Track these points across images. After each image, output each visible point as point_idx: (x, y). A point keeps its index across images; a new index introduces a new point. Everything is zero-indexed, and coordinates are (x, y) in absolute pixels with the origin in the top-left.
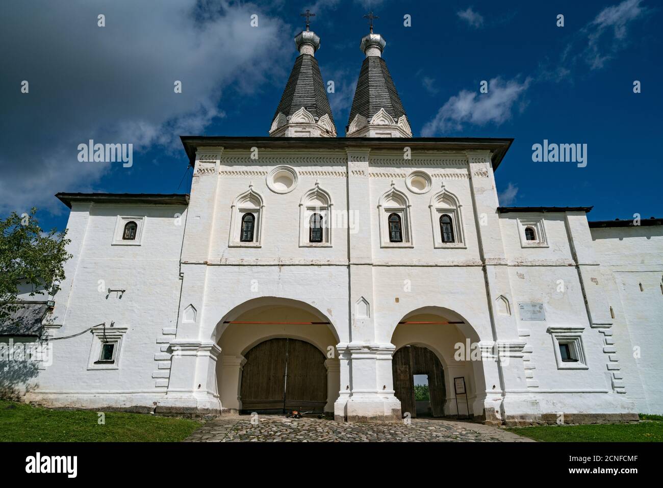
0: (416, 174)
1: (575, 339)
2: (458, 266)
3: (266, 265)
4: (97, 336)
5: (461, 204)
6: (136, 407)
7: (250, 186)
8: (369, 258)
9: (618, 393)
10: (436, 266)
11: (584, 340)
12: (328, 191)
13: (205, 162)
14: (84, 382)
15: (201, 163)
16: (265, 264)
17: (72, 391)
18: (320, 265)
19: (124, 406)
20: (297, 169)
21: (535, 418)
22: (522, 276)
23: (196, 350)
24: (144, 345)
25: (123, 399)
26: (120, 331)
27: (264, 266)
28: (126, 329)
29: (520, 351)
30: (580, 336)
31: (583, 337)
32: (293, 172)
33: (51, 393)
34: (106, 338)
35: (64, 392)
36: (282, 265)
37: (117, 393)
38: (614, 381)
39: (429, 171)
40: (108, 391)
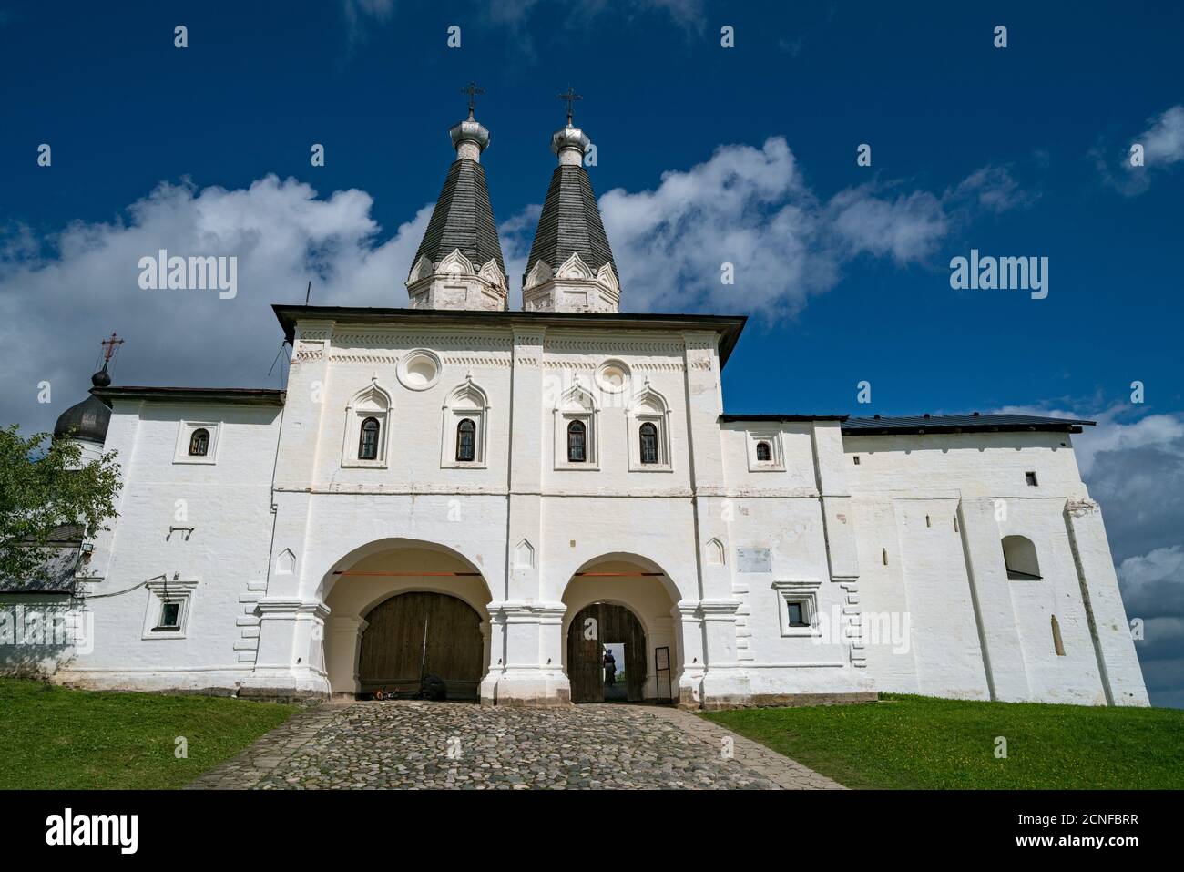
0: (610, 363)
1: (809, 597)
2: (659, 497)
3: (394, 494)
4: (155, 592)
5: (670, 409)
6: (212, 688)
7: (373, 379)
8: (537, 485)
9: (856, 666)
10: (629, 497)
11: (818, 598)
12: (484, 388)
13: (308, 342)
14: (138, 656)
15: (302, 344)
16: (392, 492)
17: (122, 669)
18: (469, 495)
19: (195, 688)
20: (441, 354)
21: (743, 700)
22: (745, 512)
23: (294, 611)
24: (221, 605)
25: (194, 678)
26: (188, 585)
27: (390, 494)
28: (196, 583)
29: (733, 613)
30: (814, 593)
31: (817, 594)
32: (436, 359)
33: (91, 671)
34: (167, 596)
35: (110, 669)
36: (417, 494)
37: (186, 671)
38: (853, 651)
39: (628, 360)
40: (171, 668)
